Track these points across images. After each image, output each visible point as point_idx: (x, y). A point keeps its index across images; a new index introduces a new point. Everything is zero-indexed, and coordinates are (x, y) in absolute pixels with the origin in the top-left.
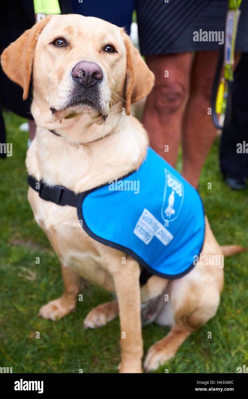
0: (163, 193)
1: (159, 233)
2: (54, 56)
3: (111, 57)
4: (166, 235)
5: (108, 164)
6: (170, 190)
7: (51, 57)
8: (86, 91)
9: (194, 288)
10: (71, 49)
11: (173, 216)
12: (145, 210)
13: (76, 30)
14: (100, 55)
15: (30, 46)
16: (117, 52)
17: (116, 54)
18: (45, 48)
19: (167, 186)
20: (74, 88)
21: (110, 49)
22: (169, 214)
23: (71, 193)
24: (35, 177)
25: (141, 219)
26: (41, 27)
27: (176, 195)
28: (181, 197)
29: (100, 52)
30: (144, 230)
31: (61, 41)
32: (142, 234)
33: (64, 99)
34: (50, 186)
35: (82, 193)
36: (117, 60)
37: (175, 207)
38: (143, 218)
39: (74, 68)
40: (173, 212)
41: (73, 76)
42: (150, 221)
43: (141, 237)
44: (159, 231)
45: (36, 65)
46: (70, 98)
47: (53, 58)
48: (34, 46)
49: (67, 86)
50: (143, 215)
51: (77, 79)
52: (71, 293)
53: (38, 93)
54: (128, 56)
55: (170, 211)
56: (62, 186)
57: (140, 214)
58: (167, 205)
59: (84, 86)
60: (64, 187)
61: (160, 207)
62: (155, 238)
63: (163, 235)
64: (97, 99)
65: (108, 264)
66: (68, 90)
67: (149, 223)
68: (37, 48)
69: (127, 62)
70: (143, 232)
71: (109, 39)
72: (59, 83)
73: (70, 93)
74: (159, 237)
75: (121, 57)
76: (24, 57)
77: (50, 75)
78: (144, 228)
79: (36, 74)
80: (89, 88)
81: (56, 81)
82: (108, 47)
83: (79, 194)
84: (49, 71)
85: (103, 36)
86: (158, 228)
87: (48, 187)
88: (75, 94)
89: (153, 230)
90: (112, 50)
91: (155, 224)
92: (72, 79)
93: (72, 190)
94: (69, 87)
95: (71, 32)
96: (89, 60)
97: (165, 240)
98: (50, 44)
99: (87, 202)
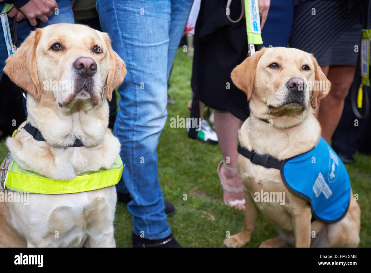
0: (329, 163)
1: (325, 190)
2: (271, 74)
3: (307, 73)
4: (328, 192)
5: (301, 142)
6: (332, 161)
7: (268, 74)
8: (296, 95)
9: (345, 230)
10: (282, 69)
11: (334, 179)
12: (320, 174)
13: (284, 58)
14: (300, 72)
15: (253, 68)
16: (311, 70)
17: (310, 71)
18: (264, 69)
19: (331, 158)
20: (288, 94)
21: (306, 68)
22: (332, 177)
23: (276, 160)
24: (248, 148)
25: (317, 179)
26: (260, 56)
27: (335, 164)
28: (338, 166)
29: (300, 70)
30: (317, 187)
31: (275, 65)
32: (316, 189)
33: (281, 101)
34: (260, 154)
35: (284, 160)
36: (311, 75)
37: (335, 173)
38: (319, 179)
39: (288, 82)
40: (334, 176)
41: (288, 87)
42: (321, 181)
43: (315, 192)
44: (325, 188)
45: (257, 79)
46: (286, 100)
47: (269, 75)
48: (255, 68)
49: (284, 93)
50: (319, 177)
51: (290, 88)
52: (249, 230)
53: (257, 96)
54: (316, 72)
55: (333, 175)
56: (269, 155)
57: (317, 176)
58: (331, 171)
59: (295, 93)
60: (271, 156)
61: (328, 172)
62: (322, 194)
63: (327, 192)
64: (303, 100)
65: (294, 209)
66: (284, 95)
67: (321, 182)
68: (258, 68)
69: (315, 75)
70: (317, 188)
71: (306, 62)
72: (276, 91)
73: (285, 97)
74: (324, 193)
75: (312, 72)
76: (248, 75)
77: (268, 85)
78: (318, 186)
79: (256, 85)
80: (298, 93)
81: (273, 90)
82: (304, 67)
83: (282, 161)
84: (267, 83)
85: (302, 60)
86: (325, 186)
87: (259, 155)
88: (289, 97)
89: (322, 187)
90: (307, 69)
91: (323, 183)
92: (287, 88)
93: (276, 158)
94: (285, 93)
95: (281, 59)
96: (298, 77)
97: (328, 195)
98: (267, 67)
99: (287, 166)
